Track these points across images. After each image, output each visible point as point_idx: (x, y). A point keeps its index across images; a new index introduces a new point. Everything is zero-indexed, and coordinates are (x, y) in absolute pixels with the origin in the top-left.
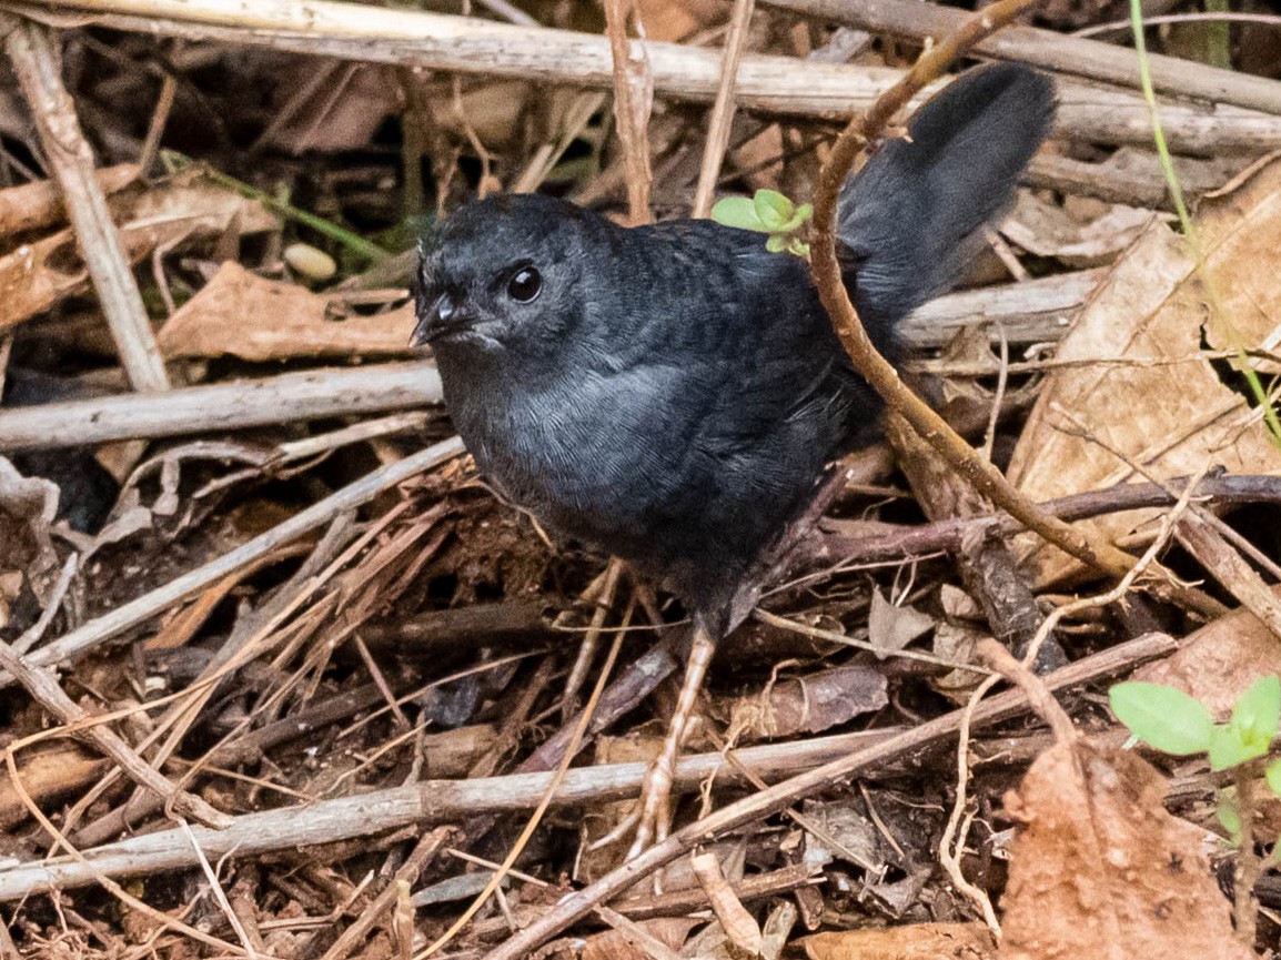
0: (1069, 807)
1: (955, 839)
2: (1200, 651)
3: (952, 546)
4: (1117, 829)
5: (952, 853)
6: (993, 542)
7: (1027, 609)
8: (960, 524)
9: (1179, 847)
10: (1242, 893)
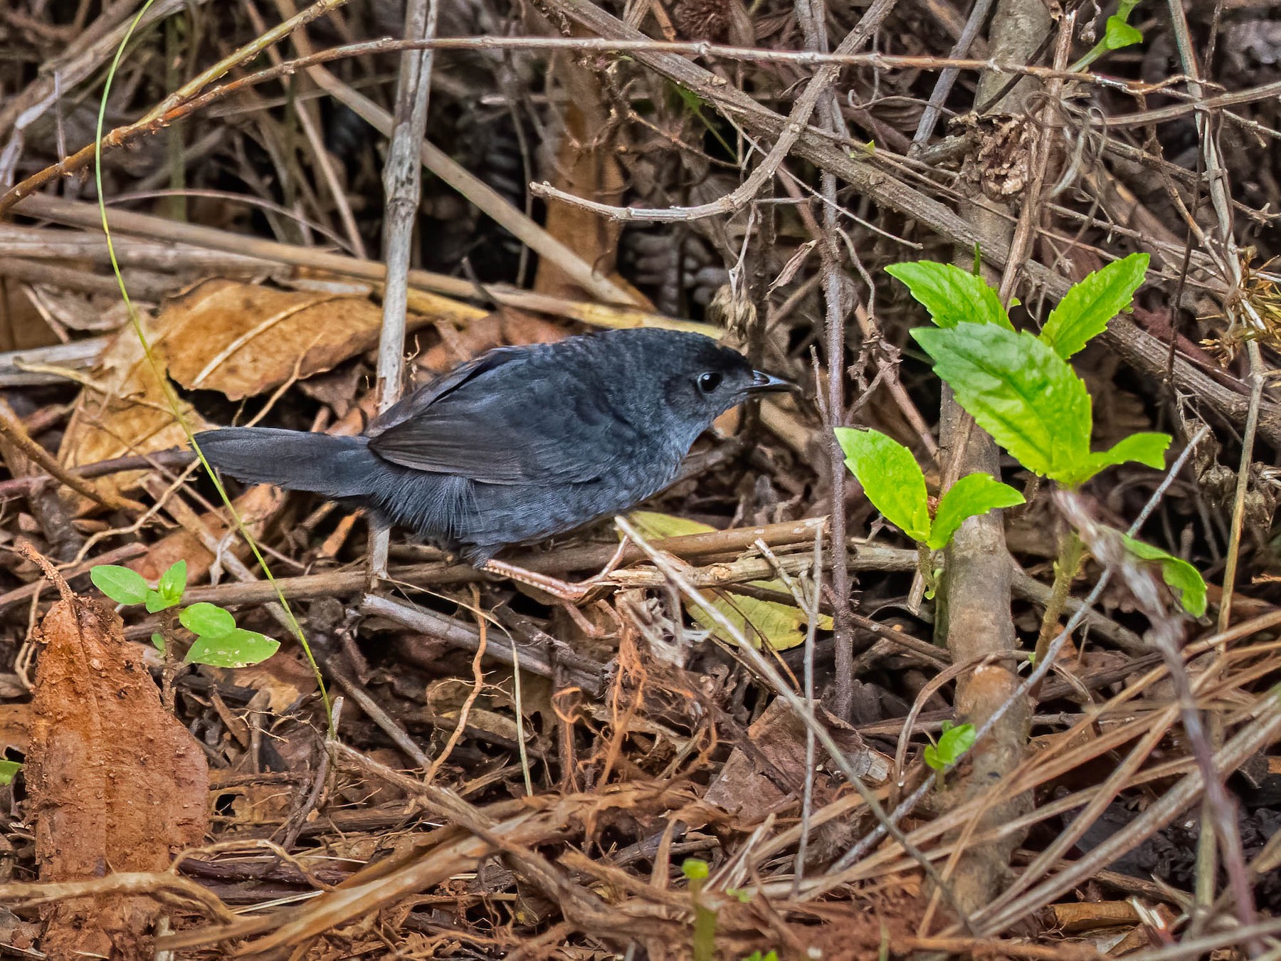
0: (69, 636)
1: (25, 658)
2: (163, 551)
3: (25, 491)
4: (95, 648)
5: (23, 666)
6: (49, 490)
7: (65, 528)
8: (29, 479)
9: (131, 657)
10: (167, 683)
